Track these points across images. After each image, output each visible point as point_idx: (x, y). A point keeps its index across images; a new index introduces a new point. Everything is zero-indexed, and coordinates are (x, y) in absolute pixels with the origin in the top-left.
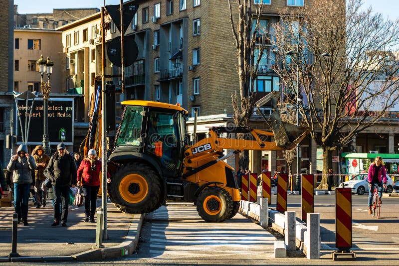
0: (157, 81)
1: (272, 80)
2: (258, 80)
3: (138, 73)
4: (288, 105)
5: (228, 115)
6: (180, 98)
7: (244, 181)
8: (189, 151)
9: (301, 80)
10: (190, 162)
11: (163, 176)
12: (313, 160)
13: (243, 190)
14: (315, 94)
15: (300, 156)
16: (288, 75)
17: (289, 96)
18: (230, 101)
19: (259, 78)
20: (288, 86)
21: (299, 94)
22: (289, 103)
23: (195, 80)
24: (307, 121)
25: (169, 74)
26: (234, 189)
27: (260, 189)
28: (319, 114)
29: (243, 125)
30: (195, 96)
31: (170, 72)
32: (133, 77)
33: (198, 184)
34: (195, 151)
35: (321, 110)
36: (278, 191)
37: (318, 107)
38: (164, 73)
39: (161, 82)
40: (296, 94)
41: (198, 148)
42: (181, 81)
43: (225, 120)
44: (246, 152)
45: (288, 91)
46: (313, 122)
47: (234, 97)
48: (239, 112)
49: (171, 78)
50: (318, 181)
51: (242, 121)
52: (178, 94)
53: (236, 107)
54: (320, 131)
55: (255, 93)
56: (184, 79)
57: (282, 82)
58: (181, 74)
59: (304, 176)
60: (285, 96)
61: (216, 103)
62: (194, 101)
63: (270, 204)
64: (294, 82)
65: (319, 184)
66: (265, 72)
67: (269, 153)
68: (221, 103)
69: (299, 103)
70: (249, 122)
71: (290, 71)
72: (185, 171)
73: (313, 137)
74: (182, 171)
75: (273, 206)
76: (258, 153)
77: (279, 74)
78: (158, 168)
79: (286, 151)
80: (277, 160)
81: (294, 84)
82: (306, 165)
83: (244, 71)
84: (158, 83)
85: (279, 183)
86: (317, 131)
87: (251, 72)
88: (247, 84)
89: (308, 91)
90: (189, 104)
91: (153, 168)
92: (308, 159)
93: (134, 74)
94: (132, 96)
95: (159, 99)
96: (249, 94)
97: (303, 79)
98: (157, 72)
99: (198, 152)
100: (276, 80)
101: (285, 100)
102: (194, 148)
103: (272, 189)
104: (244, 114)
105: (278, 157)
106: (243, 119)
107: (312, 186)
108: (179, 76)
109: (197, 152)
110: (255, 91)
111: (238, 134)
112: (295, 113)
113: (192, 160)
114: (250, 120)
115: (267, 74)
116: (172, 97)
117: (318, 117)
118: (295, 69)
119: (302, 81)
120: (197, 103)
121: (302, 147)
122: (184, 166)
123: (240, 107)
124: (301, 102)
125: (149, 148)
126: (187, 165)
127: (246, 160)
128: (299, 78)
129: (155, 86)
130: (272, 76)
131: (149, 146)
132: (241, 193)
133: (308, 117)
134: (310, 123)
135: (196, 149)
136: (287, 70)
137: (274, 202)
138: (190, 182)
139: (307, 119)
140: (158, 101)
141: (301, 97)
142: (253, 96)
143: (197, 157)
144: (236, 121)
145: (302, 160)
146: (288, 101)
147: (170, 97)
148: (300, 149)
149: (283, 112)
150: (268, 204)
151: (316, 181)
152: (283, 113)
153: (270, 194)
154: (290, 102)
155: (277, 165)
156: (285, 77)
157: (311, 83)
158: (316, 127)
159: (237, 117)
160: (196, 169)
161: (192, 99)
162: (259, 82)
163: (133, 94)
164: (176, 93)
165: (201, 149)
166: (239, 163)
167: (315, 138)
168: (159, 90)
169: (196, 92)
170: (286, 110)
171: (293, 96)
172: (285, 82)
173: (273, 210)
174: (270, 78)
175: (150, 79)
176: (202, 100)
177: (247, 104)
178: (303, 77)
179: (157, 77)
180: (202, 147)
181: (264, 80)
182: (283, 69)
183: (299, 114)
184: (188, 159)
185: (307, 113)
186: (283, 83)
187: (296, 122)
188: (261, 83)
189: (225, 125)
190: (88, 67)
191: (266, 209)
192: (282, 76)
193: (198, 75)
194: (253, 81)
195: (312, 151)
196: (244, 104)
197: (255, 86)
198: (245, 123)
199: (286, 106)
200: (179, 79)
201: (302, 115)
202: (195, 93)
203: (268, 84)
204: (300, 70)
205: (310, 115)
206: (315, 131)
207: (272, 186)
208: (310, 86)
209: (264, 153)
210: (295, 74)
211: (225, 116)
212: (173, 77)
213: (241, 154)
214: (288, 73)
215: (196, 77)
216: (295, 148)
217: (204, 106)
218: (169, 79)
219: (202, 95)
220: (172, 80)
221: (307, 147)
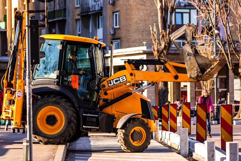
0: (78, 15)
1: (190, 13)
2: (176, 13)
3: (60, 7)
4: (205, 37)
5: (147, 47)
6: (100, 32)
7: (164, 112)
8: (105, 83)
9: (218, 13)
10: (106, 94)
11: (79, 107)
12: (230, 91)
13: (163, 120)
14: (232, 26)
15: (218, 87)
16: (205, 8)
17: (206, 28)
18: (149, 34)
19: (177, 10)
20: (206, 19)
21: (216, 26)
22: (206, 35)
23: (115, 14)
24: (224, 53)
25: (89, 8)
26: (149, 120)
27: (180, 119)
28: (236, 45)
29: (162, 57)
30: (115, 29)
31: (90, 7)
32: (54, 11)
33: (114, 116)
34: (111, 83)
35: (237, 42)
36: (197, 122)
37: (235, 38)
38: (85, 8)
39: (82, 16)
40: (214, 26)
41: (114, 80)
42: (101, 15)
43: (144, 53)
44: (166, 84)
45: (206, 23)
46: (230, 54)
47: (153, 30)
48: (158, 44)
49: (91, 12)
50: (236, 111)
51: (161, 53)
52: (99, 28)
53: (156, 40)
54: (237, 62)
55: (173, 25)
56: (104, 13)
57: (200, 14)
58: (101, 8)
59: (223, 106)
60: (203, 28)
61: (135, 36)
62: (114, 35)
63: (189, 134)
64: (212, 15)
65: (237, 113)
66: (182, 5)
67: (188, 84)
68: (140, 36)
69: (216, 35)
70: (168, 53)
71: (207, 4)
72: (101, 103)
73: (230, 68)
74: (98, 103)
75: (193, 135)
76: (177, 85)
77: (196, 7)
78: (74, 100)
79: (205, 82)
80: (196, 91)
81: (212, 17)
82: (224, 95)
83: (162, 4)
84: (79, 17)
85: (199, 113)
86: (235, 62)
87: (170, 5)
88: (166, 17)
89: (225, 23)
90: (109, 37)
91: (69, 100)
92: (226, 90)
93: (56, 9)
94: (54, 31)
95: (80, 33)
96: (167, 26)
97: (220, 11)
98: (78, 6)
99: (114, 84)
100: (193, 12)
101: (202, 32)
102: (110, 81)
103: (192, 119)
104: (163, 46)
105: (197, 88)
106: (162, 52)
107: (231, 116)
108: (99, 10)
109: (112, 84)
110: (173, 23)
111: (157, 66)
112: (213, 45)
113: (108, 92)
114: (169, 52)
115: (185, 7)
116: (92, 30)
117: (235, 49)
118: (212, 2)
119: (219, 13)
120: (117, 36)
121: (220, 78)
122: (100, 98)
123: (159, 40)
124: (219, 34)
125: (66, 81)
126: (103, 97)
127: (166, 92)
128: (216, 11)
129: (76, 20)
130: (190, 9)
131: (65, 79)
132: (161, 123)
133: (225, 49)
134: (227, 54)
135: (112, 81)
136: (204, 3)
137: (194, 132)
138: (106, 113)
139: (225, 51)
140: (79, 35)
141: (218, 29)
142: (172, 29)
143: (113, 89)
144: (156, 53)
145: (220, 90)
146: (205, 33)
147: (91, 31)
148: (218, 80)
149: (201, 43)
150: (188, 133)
151: (234, 110)
152: (202, 45)
153: (190, 124)
154: (208, 34)
155: (196, 96)
156: (202, 10)
157: (228, 15)
158: (233, 58)
159: (156, 49)
160: (112, 101)
161: (112, 33)
162: (177, 14)
163: (55, 28)
164: (97, 26)
165: (116, 81)
166: (159, 94)
167: (232, 69)
168: (79, 24)
169: (116, 25)
170: (204, 42)
171: (210, 29)
172: (203, 15)
173: (193, 139)
174: (188, 11)
175: (71, 13)
176: (122, 34)
177: (166, 36)
178: (220, 9)
179: (78, 11)
180: (118, 79)
181: (182, 13)
182: (200, 2)
183: (217, 46)
184: (105, 91)
185: (224, 45)
186: (200, 16)
187: (214, 53)
188: (179, 16)
189: (144, 57)
190: (10, 2)
191: (186, 139)
192: (200, 8)
193: (118, 9)
194: (171, 13)
195: (230, 81)
196: (163, 37)
197: (173, 19)
198: (164, 55)
199: (204, 38)
200: (99, 13)
201: (220, 46)
202: (115, 27)
203: (186, 16)
204: (217, 3)
205: (227, 47)
206: (233, 62)
207: (191, 116)
208: (227, 18)
209: (182, 84)
210: (212, 7)
211: (144, 48)
212: (93, 11)
213: (161, 85)
214: (205, 5)
215: (115, 11)
216: (213, 79)
217: (123, 39)
218: (89, 13)
219: (122, 29)
220: (92, 14)
221: (225, 78)
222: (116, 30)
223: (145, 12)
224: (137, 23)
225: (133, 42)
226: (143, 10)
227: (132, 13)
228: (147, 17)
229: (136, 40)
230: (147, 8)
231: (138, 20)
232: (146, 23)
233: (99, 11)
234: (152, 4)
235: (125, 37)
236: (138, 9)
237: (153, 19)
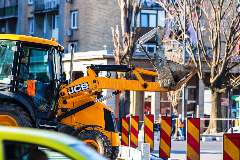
0: (31, 13)
1: (157, 15)
2: (141, 14)
3: (11, 4)
4: (174, 42)
5: (108, 52)
6: (55, 33)
7: (124, 124)
8: (64, 90)
9: (188, 15)
10: (65, 102)
11: (36, 117)
12: (200, 103)
13: (123, 134)
14: (204, 31)
15: (187, 98)
16: (174, 9)
17: (175, 32)
18: (111, 37)
19: (143, 11)
20: (175, 21)
21: (186, 30)
22: (175, 40)
23: (73, 13)
24: (194, 61)
25: (44, 6)
26: (113, 133)
27: (142, 134)
28: (208, 52)
29: (125, 63)
30: (72, 31)
31: (45, 4)
32: (4, 8)
33: (74, 127)
34: (71, 91)
35: (209, 48)
36: (161, 136)
37: (207, 45)
38: (39, 5)
39: (35, 15)
40: (183, 30)
41: (75, 88)
42: (57, 14)
43: (104, 58)
44: (128, 93)
45: (174, 27)
46: (201, 62)
47: (115, 32)
48: (120, 48)
49: (46, 10)
50: (205, 126)
51: (123, 59)
52: (54, 28)
53: (117, 43)
54: (208, 71)
55: (138, 28)
56: (60, 12)
57: (168, 16)
58: (58, 6)
59: (190, 119)
60: (171, 31)
61: (94, 38)
62: (71, 36)
63: (152, 150)
64: (181, 17)
65: (207, 129)
66: (149, 5)
67: (153, 94)
68: (101, 39)
69: (186, 40)
70: (131, 59)
71: (177, 4)
72: (60, 112)
73: (200, 77)
74: (56, 112)
75: (156, 152)
76: (140, 94)
77: (164, 8)
78: (30, 109)
79: (172, 92)
80: (161, 103)
81: (181, 20)
82: (193, 108)
83: (126, 4)
84: (32, 16)
85: (162, 127)
86: (206, 71)
87: (135, 5)
88: (130, 18)
89: (196, 27)
90: (66, 39)
91: (24, 108)
92: (194, 102)
93: (6, 6)
94: (3, 30)
95: (33, 33)
96: (131, 29)
97: (191, 13)
98: (32, 3)
99: (75, 92)
100: (161, 14)
101: (170, 36)
102: (70, 88)
103: (155, 133)
104: (125, 51)
105: (162, 99)
106: (125, 57)
107: (198, 131)
108: (55, 8)
109: (73, 92)
110: (138, 26)
111: (119, 73)
112: (182, 51)
113: (67, 100)
114: (133, 57)
115: (152, 7)
116: (47, 31)
117: (206, 56)
118: (182, 3)
119: (190, 16)
120: (74, 38)
121: (189, 89)
122: (58, 107)
123: (121, 43)
124: (189, 39)
125: (20, 87)
126: (61, 106)
127: (127, 102)
128: (186, 13)
129: (30, 19)
130: (157, 10)
131: (21, 84)
132: (120, 137)
133: (196, 56)
134: (197, 62)
135: (72, 88)
136: (173, 4)
137: (157, 148)
138: (64, 124)
139: (195, 58)
140: (32, 35)
141: (188, 33)
142: (136, 32)
143: (73, 97)
144: (117, 59)
145: (189, 102)
146: (174, 37)
147: (45, 31)
148: (187, 90)
149: (169, 49)
150: (149, 149)
151: (202, 125)
152: (169, 51)
153: (152, 139)
154: (176, 38)
155: (161, 107)
156: (171, 11)
157: (199, 18)
158: (204, 67)
159: (118, 54)
160: (71, 110)
161: (69, 34)
162: (143, 16)
163: (4, 26)
164: (52, 26)
165: (77, 89)
166: (119, 104)
167: (203, 79)
168: (32, 23)
169: (74, 26)
170: (171, 47)
171: (180, 33)
172: (171, 17)
173: (155, 156)
174: (155, 12)
175: (24, 11)
176: (80, 35)
177: (129, 40)
178: (191, 11)
179: (31, 9)
180: (79, 86)
181: (148, 15)
182: (169, 2)
183: (186, 52)
184: (64, 99)
185: (194, 52)
186: (168, 18)
187: (183, 60)
188: (144, 17)
189: (104, 62)
191: (148, 156)
192: (168, 10)
193: (76, 8)
194: (136, 14)
195: (200, 93)
196: (126, 40)
197: (139, 21)
198: (127, 61)
199: (172, 43)
200: (55, 12)
201: (189, 53)
202: (73, 28)
203: (152, 18)
204: (188, 4)
205: (198, 53)
206: (204, 71)
207: (155, 130)
208: (198, 22)
209: (146, 94)
210: (182, 8)
211: (105, 53)
212: (48, 9)
213: (122, 95)
214: (174, 6)
215: (73, 9)
216: (181, 89)
217: (82, 42)
218: (44, 12)
219: (81, 30)
220: (48, 13)
221: (194, 89)
222: (74, 32)
223: (107, 12)
224: (97, 24)
225: (92, 45)
226: (105, 10)
227: (91, 13)
228: (108, 18)
229: (95, 43)
230: (109, 7)
231: (98, 21)
232: (107, 24)
233: (55, 10)
234: (114, 3)
235: (83, 40)
236: (99, 9)
237: (115, 20)
